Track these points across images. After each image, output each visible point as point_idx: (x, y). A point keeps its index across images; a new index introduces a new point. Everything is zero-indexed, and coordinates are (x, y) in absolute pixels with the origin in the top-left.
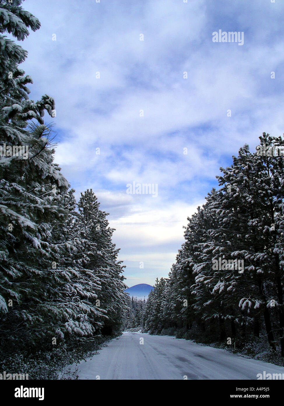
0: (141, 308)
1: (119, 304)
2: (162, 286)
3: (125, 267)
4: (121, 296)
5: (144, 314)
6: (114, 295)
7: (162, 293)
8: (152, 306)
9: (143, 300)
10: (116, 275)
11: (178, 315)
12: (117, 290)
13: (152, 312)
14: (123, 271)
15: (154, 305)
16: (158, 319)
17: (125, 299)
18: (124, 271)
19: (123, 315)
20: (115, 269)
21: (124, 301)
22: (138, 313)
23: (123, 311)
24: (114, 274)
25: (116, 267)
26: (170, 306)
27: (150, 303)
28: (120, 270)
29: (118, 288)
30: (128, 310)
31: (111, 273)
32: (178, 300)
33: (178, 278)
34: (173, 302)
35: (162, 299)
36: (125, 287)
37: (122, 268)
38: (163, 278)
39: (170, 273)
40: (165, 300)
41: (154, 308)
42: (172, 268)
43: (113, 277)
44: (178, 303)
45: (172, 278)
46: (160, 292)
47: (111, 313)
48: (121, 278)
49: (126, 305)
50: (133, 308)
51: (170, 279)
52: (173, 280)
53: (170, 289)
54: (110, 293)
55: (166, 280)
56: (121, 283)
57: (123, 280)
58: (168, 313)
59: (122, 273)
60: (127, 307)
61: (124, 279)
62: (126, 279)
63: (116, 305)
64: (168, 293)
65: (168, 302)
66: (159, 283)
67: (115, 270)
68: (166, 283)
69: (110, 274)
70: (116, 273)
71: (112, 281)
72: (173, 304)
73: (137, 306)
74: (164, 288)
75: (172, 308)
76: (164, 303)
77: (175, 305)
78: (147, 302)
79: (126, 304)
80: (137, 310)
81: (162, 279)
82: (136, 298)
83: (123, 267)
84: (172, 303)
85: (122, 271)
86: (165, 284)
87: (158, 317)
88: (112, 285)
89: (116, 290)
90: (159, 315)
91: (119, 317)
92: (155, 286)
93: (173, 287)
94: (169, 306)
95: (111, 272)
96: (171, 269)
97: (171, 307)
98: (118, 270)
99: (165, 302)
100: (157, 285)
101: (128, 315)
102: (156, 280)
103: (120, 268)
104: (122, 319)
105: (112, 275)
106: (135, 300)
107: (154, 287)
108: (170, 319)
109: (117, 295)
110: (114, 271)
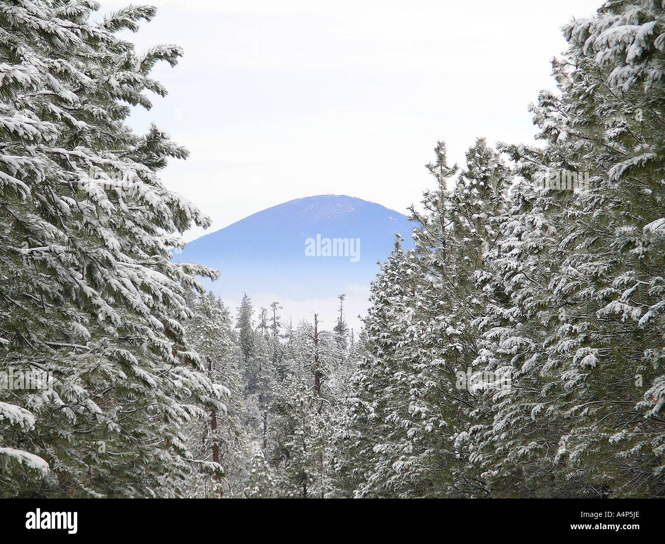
0: (317, 388)
1: (133, 358)
2: (478, 209)
3: (171, 56)
4: (146, 288)
5: (341, 432)
6: (93, 283)
7: (482, 265)
8: (405, 367)
9: (327, 325)
10: (101, 121)
11: (617, 437)
12: (113, 241)
13: (404, 414)
14: (156, 89)
15: (416, 360)
16: (454, 470)
17: (178, 318)
18: (163, 93)
19: (168, 444)
20: (92, 77)
21: (170, 333)
22: (293, 424)
23: (166, 418)
24: (79, 114)
25: (94, 59)
26: (550, 362)
27: (386, 347)
28: (132, 82)
29: (121, 232)
30: (210, 406)
31: (57, 110)
32: (614, 317)
33: (611, 133)
34: (572, 334)
35: (479, 310)
36: (181, 219)
37: (145, 67)
38: (491, 145)
39: (547, 101)
40: (505, 322)
41: (421, 385)
42: (560, 59)
43: (75, 139)
44: (615, 341)
45: (563, 136)
46: (462, 253)
47: (68, 434)
48: (142, 149)
49: (194, 364)
50: (251, 388)
51: (543, 145)
52: (575, 157)
53: (544, 228)
54: (53, 271)
55: (516, 157)
56: (144, 187)
57: (161, 164)
58: (533, 425)
59: (147, 106)
60: (198, 379)
61: (169, 159)
62: (182, 154)
63: (107, 366)
64: (531, 260)
65: (530, 333)
66: (451, 184)
67: (86, 80)
68: (517, 180)
69: (45, 115)
70: (97, 109)
71: (70, 175)
72: (573, 349)
73: (282, 372)
74: (495, 225)
75: (570, 376)
76: (496, 339)
77: (591, 359)
78: (363, 336)
79: (193, 354)
80: (280, 409)
81: (478, 154)
82: (270, 315)
83: (158, 56)
84: (566, 343)
85: (147, 93)
86: (508, 194)
87: (451, 457)
88: (66, 203)
89: (102, 242)
90: (464, 443)
91: (134, 463)
92: (423, 213)
93: (571, 211)
94: (541, 361)
95: (59, 100)
96: (554, 63)
97: (555, 368)
98: (114, 82)
99: (508, 330)
100: (436, 201)
101: (216, 449)
102: (434, 159)
103: (127, 66)
104: (161, 479)
105: (68, 122)
106: (263, 325)
107: (416, 217)
108: (550, 467)
109: (114, 281)
110: (81, 90)
